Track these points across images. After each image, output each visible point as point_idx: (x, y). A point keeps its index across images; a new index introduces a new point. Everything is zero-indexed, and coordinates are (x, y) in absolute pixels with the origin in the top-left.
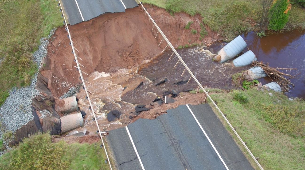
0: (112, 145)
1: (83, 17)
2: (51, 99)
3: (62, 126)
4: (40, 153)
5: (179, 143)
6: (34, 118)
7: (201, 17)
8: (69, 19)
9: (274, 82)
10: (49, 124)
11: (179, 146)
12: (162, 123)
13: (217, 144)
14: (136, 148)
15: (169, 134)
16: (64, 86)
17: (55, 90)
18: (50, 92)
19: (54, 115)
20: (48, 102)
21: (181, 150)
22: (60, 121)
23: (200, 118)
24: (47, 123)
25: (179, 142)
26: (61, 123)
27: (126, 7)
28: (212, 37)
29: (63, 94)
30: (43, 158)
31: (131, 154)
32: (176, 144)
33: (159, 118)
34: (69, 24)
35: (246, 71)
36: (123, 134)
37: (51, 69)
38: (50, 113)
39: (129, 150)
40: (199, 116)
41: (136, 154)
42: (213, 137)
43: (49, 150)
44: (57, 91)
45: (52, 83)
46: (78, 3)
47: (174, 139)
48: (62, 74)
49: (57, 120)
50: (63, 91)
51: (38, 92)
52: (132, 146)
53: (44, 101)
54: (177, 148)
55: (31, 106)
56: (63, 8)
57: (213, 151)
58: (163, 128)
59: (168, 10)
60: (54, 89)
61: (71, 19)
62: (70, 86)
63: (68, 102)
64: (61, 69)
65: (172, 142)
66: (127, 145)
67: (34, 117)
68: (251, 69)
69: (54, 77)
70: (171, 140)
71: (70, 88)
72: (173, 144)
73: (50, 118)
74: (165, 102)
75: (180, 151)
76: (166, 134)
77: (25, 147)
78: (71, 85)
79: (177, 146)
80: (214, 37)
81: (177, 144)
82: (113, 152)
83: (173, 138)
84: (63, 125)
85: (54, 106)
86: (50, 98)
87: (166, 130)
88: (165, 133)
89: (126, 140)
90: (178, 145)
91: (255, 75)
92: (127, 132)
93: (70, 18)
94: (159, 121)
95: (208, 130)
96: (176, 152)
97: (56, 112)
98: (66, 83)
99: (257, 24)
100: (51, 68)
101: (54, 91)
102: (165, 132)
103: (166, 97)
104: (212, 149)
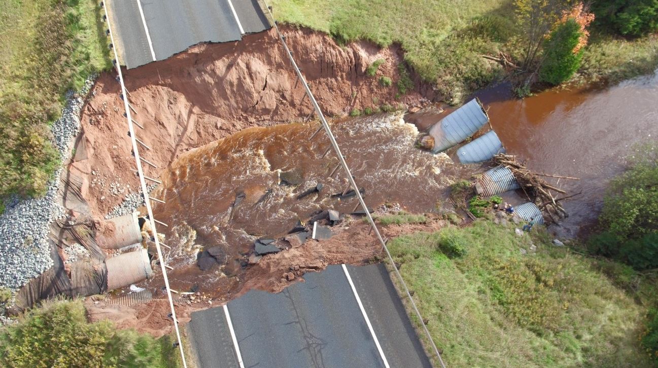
0: (196, 342)
1: (154, 51)
2: (87, 223)
3: (108, 279)
4: (64, 342)
5: (320, 344)
6: (53, 264)
7: (401, 49)
8: (125, 54)
9: (531, 203)
10: (83, 274)
11: (319, 351)
12: (292, 301)
13: (389, 349)
14: (240, 350)
15: (304, 326)
16: (116, 193)
17: (96, 201)
18: (86, 204)
19: (94, 253)
20: (81, 229)
21: (322, 358)
22: (106, 267)
23: (365, 294)
24: (79, 274)
25: (320, 342)
26: (107, 271)
27: (244, 30)
28: (420, 93)
29: (112, 207)
30: (70, 352)
31: (230, 363)
32: (314, 345)
33: (288, 292)
34: (124, 65)
35: (480, 177)
36: (218, 320)
37: (87, 158)
38: (85, 251)
39: (227, 353)
40: (363, 290)
41: (239, 363)
42: (383, 335)
43: (82, 337)
44: (100, 202)
45: (90, 187)
46: (144, 15)
47: (312, 336)
48: (112, 167)
49: (99, 267)
50: (112, 202)
51: (61, 210)
52: (233, 346)
53: (74, 227)
54: (316, 355)
55: (48, 238)
56: (114, 25)
57: (381, 363)
58: (294, 312)
59: (333, 35)
60: (95, 198)
61: (128, 55)
62: (127, 191)
63: (121, 227)
64: (110, 157)
65: (308, 342)
66: (224, 344)
67: (53, 261)
68: (491, 172)
69: (94, 173)
70: (305, 337)
71: (127, 195)
72: (309, 346)
73: (85, 263)
74: (314, 237)
75: (320, 361)
76: (298, 325)
77: (34, 326)
78: (130, 189)
79: (316, 349)
80: (426, 93)
81: (316, 347)
82: (196, 357)
83: (311, 334)
84: (110, 276)
85: (93, 235)
86: (86, 221)
87: (298, 317)
88: (296, 322)
89: (222, 334)
90: (319, 348)
91: (496, 185)
92: (225, 316)
93: (126, 52)
94: (287, 297)
95: (377, 321)
96: (313, 363)
97: (97, 247)
98: (118, 185)
99: (518, 67)
100: (89, 156)
101: (94, 203)
102: (297, 320)
103: (315, 223)
104: (379, 358)
